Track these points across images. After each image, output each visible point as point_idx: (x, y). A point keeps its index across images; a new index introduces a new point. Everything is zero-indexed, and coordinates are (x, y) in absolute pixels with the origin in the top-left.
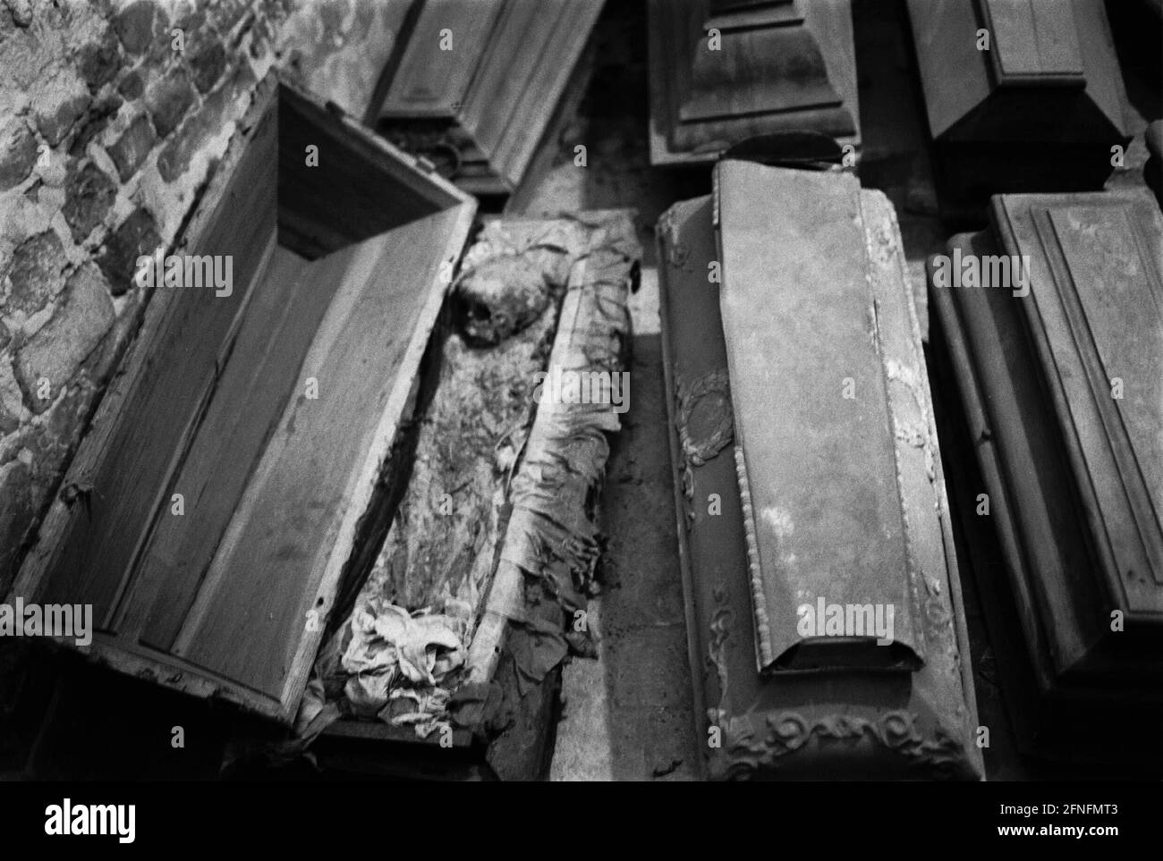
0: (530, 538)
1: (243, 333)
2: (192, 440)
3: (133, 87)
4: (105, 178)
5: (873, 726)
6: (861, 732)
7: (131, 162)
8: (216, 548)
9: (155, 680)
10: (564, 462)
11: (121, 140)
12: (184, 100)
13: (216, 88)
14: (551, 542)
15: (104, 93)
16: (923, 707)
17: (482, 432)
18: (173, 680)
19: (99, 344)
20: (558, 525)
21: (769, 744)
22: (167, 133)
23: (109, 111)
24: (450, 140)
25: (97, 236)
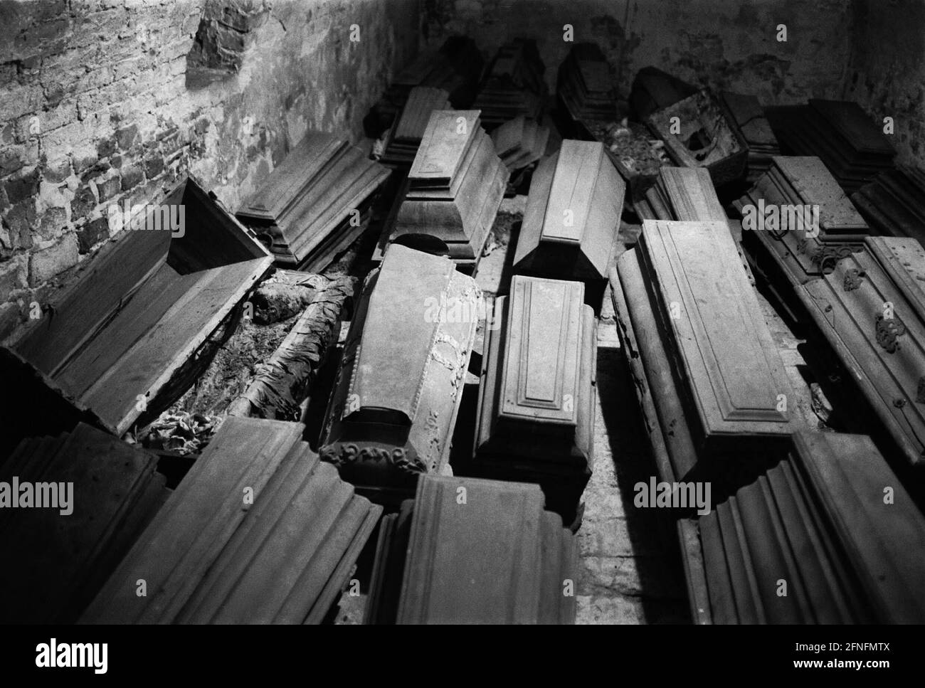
0: (260, 393)
1: (137, 296)
2: (98, 333)
3: (117, 163)
4: (93, 197)
5: (388, 453)
6: (382, 455)
7: (106, 195)
8: (98, 379)
9: (62, 395)
10: (285, 368)
11: (105, 183)
12: (139, 179)
13: (155, 179)
14: (270, 397)
15: (104, 160)
16: (411, 447)
17: (250, 357)
18: (69, 398)
19: (67, 270)
20: (275, 391)
21: (341, 458)
22: (126, 190)
23: (102, 169)
24: (270, 232)
25: (81, 221)
